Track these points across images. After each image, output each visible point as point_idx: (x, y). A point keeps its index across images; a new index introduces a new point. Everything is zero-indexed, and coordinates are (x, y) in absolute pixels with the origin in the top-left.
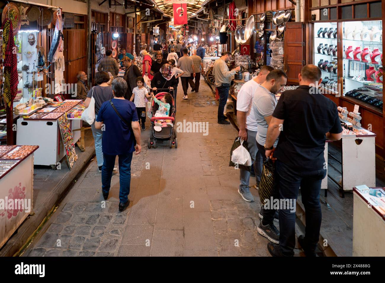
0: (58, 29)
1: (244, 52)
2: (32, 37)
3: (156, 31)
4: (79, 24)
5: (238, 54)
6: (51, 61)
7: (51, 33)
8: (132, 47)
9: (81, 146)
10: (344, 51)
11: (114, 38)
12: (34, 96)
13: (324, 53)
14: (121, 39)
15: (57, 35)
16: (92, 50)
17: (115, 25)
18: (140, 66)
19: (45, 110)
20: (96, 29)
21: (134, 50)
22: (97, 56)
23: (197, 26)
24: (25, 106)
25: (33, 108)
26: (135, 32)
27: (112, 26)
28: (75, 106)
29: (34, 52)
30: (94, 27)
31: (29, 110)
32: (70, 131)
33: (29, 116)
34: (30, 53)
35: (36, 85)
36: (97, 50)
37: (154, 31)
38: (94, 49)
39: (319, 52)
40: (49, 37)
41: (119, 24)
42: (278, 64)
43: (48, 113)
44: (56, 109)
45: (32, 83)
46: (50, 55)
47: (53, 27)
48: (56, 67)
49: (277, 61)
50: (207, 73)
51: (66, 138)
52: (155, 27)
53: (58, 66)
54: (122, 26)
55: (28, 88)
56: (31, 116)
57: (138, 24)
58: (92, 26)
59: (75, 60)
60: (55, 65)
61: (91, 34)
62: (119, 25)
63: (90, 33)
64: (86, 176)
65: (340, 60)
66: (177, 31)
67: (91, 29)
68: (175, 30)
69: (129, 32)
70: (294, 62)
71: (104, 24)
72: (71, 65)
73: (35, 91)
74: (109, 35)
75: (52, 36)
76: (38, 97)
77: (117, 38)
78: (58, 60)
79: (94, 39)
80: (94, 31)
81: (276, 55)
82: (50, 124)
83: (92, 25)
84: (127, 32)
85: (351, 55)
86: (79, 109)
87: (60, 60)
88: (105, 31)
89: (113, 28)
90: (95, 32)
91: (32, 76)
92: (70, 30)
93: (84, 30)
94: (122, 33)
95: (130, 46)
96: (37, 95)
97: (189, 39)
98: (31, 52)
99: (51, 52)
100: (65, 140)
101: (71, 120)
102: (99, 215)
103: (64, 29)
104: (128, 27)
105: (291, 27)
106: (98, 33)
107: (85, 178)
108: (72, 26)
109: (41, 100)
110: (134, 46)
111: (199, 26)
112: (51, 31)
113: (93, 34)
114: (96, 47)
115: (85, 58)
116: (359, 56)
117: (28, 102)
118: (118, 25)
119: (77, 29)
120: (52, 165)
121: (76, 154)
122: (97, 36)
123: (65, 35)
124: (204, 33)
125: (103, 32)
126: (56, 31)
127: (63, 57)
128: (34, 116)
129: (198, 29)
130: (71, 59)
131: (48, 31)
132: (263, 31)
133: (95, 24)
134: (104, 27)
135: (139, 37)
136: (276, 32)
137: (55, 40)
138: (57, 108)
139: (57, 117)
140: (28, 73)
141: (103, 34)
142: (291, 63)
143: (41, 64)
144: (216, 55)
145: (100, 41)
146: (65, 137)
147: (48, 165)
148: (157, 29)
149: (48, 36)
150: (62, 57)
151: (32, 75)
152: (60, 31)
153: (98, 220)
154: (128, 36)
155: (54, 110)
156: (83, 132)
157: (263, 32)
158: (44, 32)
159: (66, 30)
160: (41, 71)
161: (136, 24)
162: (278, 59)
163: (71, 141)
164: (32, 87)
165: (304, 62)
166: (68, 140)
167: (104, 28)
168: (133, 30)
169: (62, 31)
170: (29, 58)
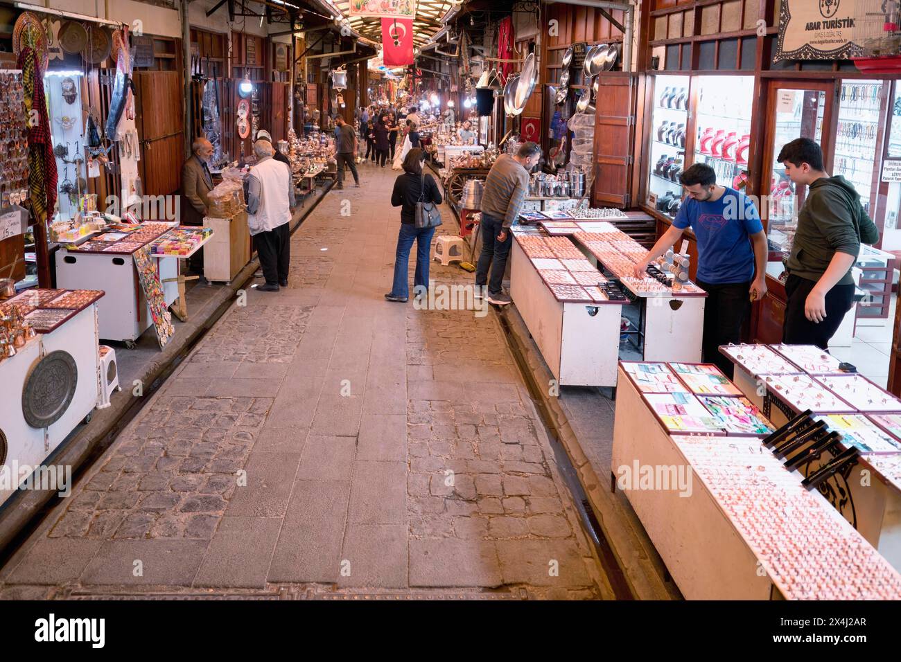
0: (123, 71)
1: (529, 137)
2: (70, 86)
3: (341, 80)
4: (162, 58)
5: (515, 139)
6: (112, 138)
7: (108, 79)
8: (286, 116)
9: (181, 312)
10: (699, 137)
11: (243, 93)
12: (82, 210)
13: (668, 141)
14: (258, 96)
15: (122, 83)
16: (196, 120)
17: (244, 62)
18: (303, 161)
19: (106, 237)
20: (202, 71)
21: (291, 124)
22: (206, 133)
23: (440, 71)
24: (68, 227)
25: (84, 232)
26: (292, 80)
27: (238, 66)
28: (164, 232)
29: (75, 119)
30: (198, 67)
31: (77, 234)
32: (157, 278)
33: (78, 246)
34: (68, 120)
35: (84, 188)
36: (206, 118)
37: (334, 81)
38: (198, 118)
39: (660, 139)
40: (105, 87)
41: (254, 59)
42: (584, 163)
43: (112, 243)
44: (127, 237)
45: (76, 183)
46: (110, 126)
47: (113, 64)
48: (123, 152)
49: (582, 157)
50: (448, 181)
51: (150, 290)
52: (336, 69)
53: (126, 149)
54: (262, 65)
55: (69, 192)
56: (80, 247)
57: (299, 62)
58: (193, 65)
59: (160, 139)
60: (120, 147)
61: (192, 83)
62: (254, 62)
63: (190, 80)
64: (191, 359)
65: (689, 156)
66: (397, 80)
67: (192, 72)
68: (392, 77)
69: (277, 80)
70: (610, 158)
71: (220, 60)
72: (151, 150)
73: (82, 199)
74: (232, 85)
75: (110, 86)
76: (91, 212)
77: (250, 94)
78: (126, 135)
79: (197, 95)
80: (197, 76)
81: (582, 142)
82: (119, 262)
83: (193, 62)
84: (274, 80)
85: (708, 145)
86: (173, 238)
87: (129, 137)
88: (222, 76)
89: (239, 70)
90: (199, 78)
91: (76, 169)
92: (146, 72)
93: (175, 73)
94: (262, 81)
95: (279, 114)
96: (88, 208)
97: (421, 101)
98: (70, 118)
99: (111, 119)
100: (149, 294)
101: (158, 258)
102: (215, 415)
103: (135, 69)
104: (274, 68)
105: (609, 83)
106: (206, 81)
107: (190, 363)
108: (149, 64)
109: (96, 218)
110: (291, 113)
111: (445, 70)
112: (107, 75)
113: (197, 84)
114: (203, 112)
115: (180, 135)
116: (719, 149)
117: (72, 219)
118: (251, 62)
119: (159, 70)
120: (128, 340)
121: (172, 324)
122: (205, 87)
123: (137, 84)
124: (454, 88)
125: (219, 79)
126: (120, 75)
127: (136, 131)
128: (87, 246)
129: (443, 78)
130: (152, 138)
131: (102, 74)
132: (565, 88)
133: (198, 60)
134: (218, 66)
135: (301, 93)
136: (589, 92)
137: (117, 94)
138: (129, 234)
139: (131, 250)
140: (66, 162)
141: (218, 83)
142: (603, 161)
143: (94, 142)
144: (476, 143)
145: (213, 99)
146: (149, 288)
147: (120, 340)
148: (342, 74)
149: (102, 85)
150: (133, 131)
151: (75, 166)
152: (126, 75)
153: (213, 421)
154: (275, 88)
155: (124, 238)
156: (181, 284)
157: (566, 91)
158: (94, 75)
159: (138, 72)
160: (95, 157)
161: (295, 61)
162: (584, 153)
163: (160, 298)
164: (75, 192)
165: (631, 158)
166: (155, 295)
167: (218, 70)
168: (288, 74)
169: (131, 76)
170: (66, 130)
